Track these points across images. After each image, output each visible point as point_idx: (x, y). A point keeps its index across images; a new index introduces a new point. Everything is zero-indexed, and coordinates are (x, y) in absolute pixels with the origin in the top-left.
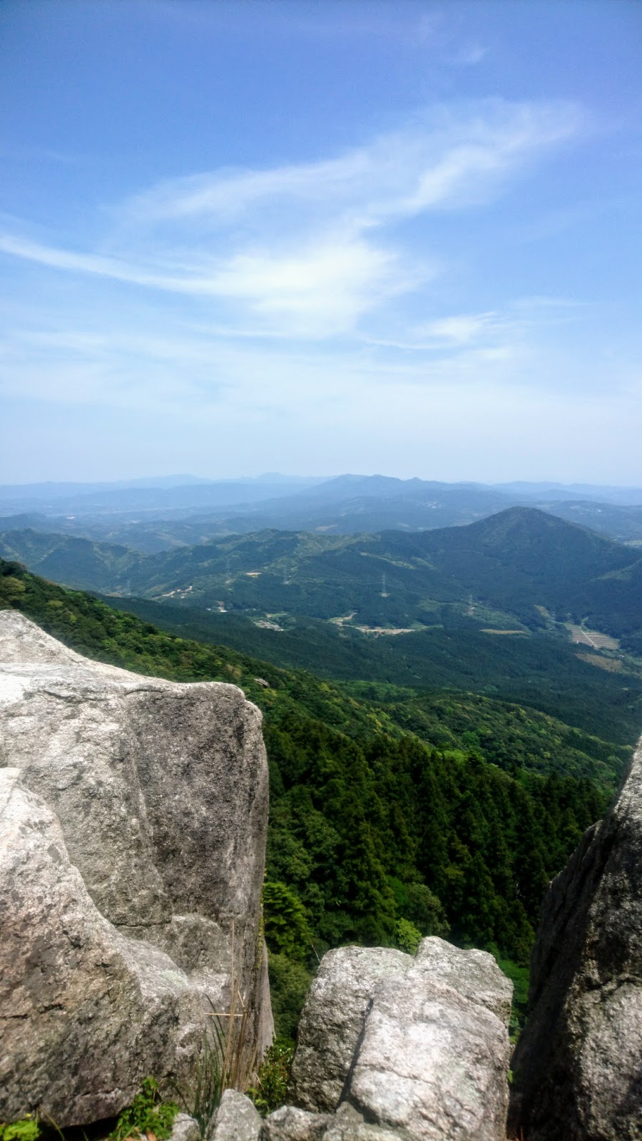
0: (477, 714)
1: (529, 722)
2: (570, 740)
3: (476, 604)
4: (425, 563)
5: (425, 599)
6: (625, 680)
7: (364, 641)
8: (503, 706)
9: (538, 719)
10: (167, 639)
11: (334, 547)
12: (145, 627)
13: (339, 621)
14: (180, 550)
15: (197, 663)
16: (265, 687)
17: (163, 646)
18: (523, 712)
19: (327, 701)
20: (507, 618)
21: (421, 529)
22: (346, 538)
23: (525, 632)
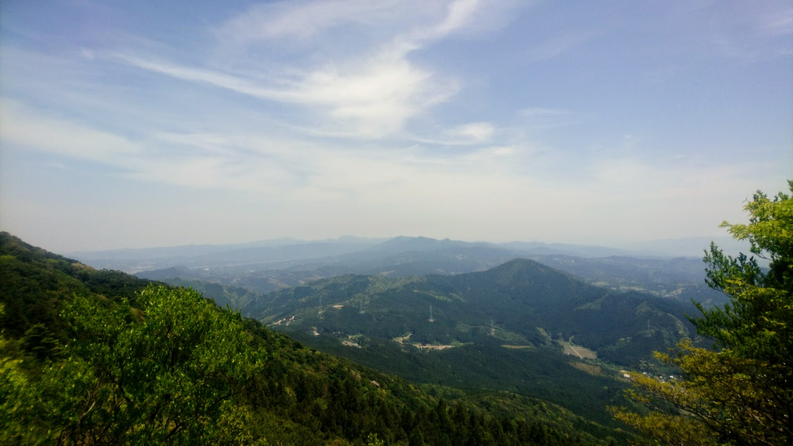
0: (514, 407)
1: (549, 412)
2: (578, 425)
3: (496, 327)
4: (458, 297)
5: (460, 323)
6: (605, 381)
7: (421, 355)
8: (530, 400)
9: (555, 410)
10: (310, 352)
11: (394, 286)
12: (295, 343)
13: (400, 340)
14: (284, 290)
15: (331, 370)
16: (377, 387)
17: (307, 357)
18: (544, 405)
19: (417, 398)
20: (518, 336)
21: (453, 273)
22: (403, 280)
23: (530, 347)
